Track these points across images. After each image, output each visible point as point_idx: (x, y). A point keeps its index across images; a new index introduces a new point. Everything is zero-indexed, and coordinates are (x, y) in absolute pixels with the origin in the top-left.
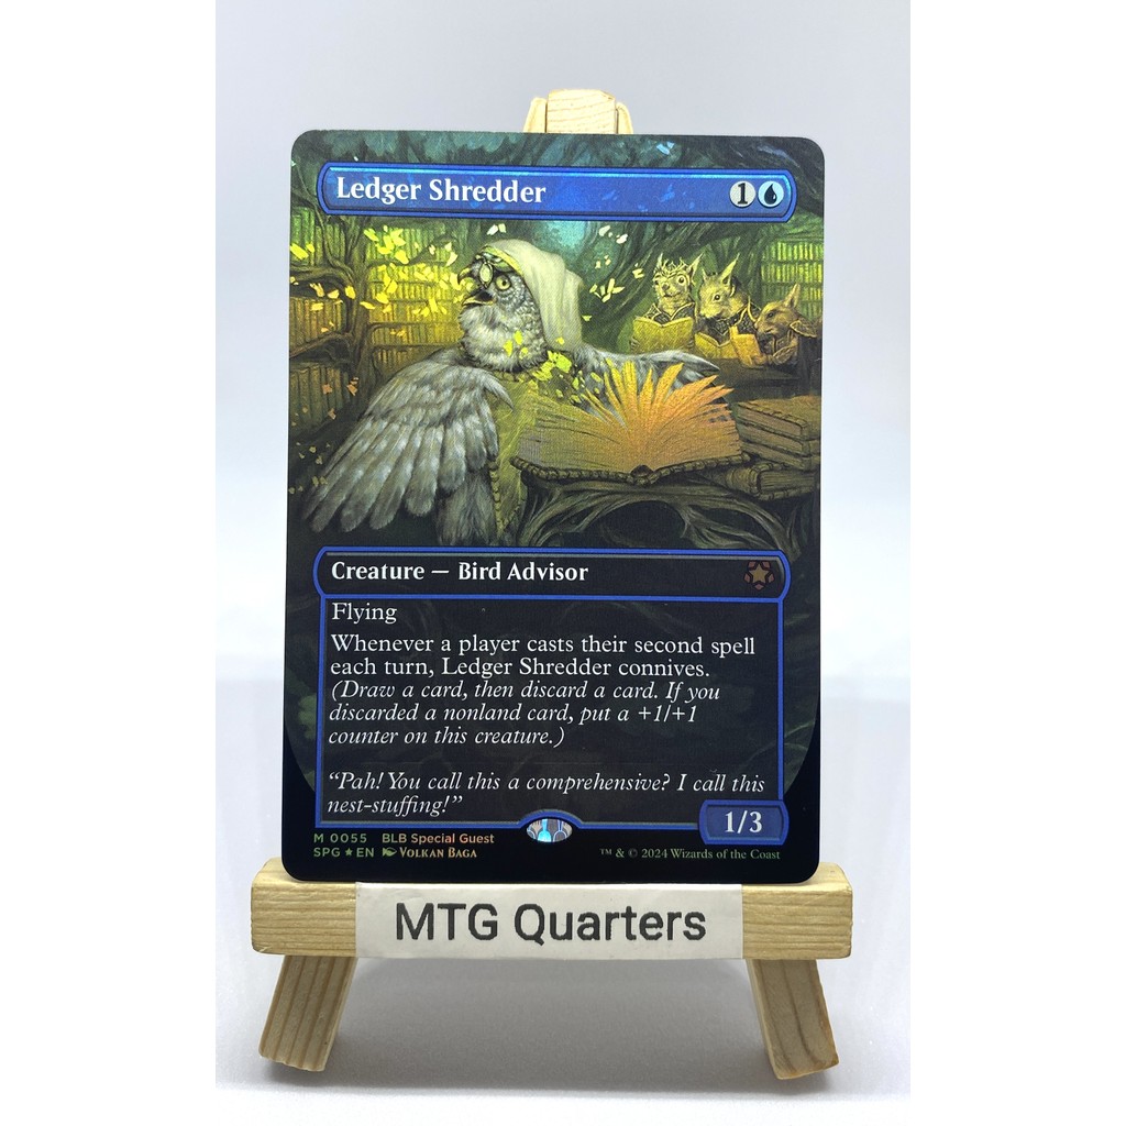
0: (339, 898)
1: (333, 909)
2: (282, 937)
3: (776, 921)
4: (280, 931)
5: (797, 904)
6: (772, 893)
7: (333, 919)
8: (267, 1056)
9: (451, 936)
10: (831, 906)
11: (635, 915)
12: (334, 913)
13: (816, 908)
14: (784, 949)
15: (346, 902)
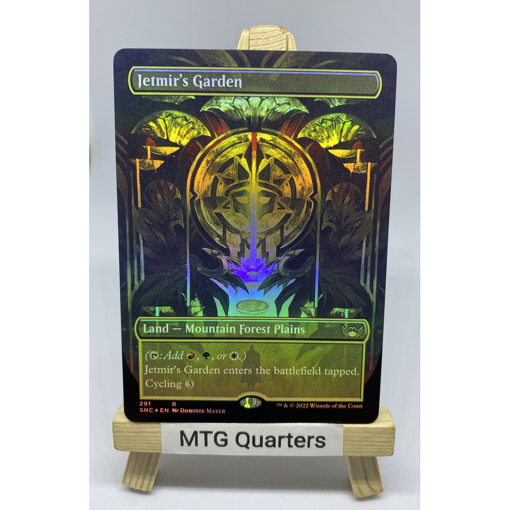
0: (153, 428)
1: (150, 433)
2: (128, 444)
3: (359, 440)
4: (126, 441)
5: (369, 433)
6: (357, 428)
7: (151, 437)
8: (125, 484)
9: (206, 445)
10: (385, 434)
11: (292, 437)
13: (378, 434)
14: (362, 452)
15: (156, 429)
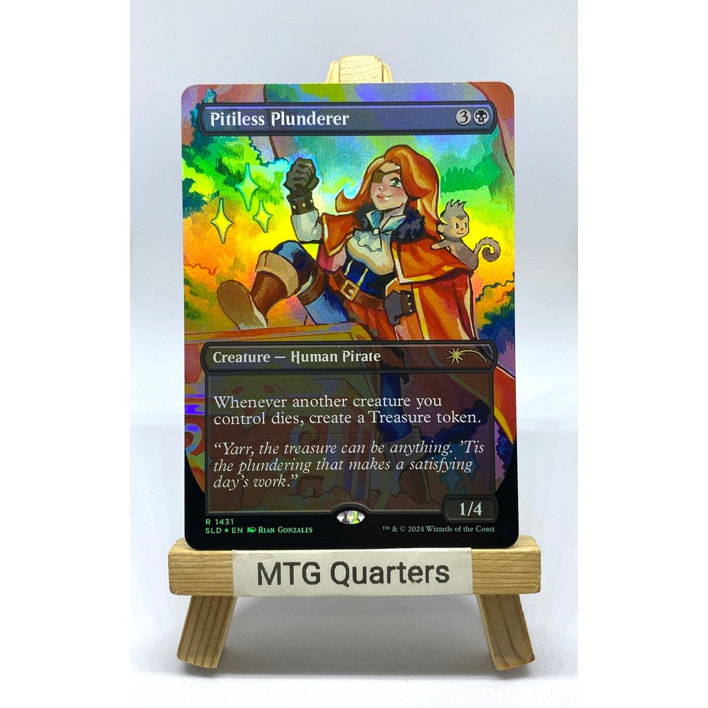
0: (222, 560)
1: (218, 567)
2: (188, 585)
3: (493, 570)
4: (186, 581)
5: (506, 560)
6: (491, 553)
7: (219, 573)
8: (181, 659)
9: (292, 582)
10: (528, 561)
11: (405, 568)
12: (219, 569)
13: (518, 562)
14: (499, 588)
15: (226, 562)
